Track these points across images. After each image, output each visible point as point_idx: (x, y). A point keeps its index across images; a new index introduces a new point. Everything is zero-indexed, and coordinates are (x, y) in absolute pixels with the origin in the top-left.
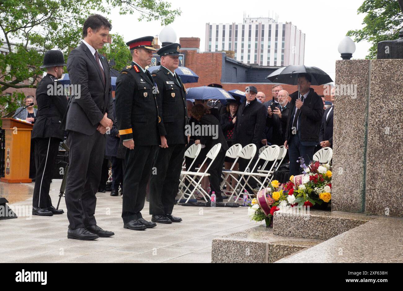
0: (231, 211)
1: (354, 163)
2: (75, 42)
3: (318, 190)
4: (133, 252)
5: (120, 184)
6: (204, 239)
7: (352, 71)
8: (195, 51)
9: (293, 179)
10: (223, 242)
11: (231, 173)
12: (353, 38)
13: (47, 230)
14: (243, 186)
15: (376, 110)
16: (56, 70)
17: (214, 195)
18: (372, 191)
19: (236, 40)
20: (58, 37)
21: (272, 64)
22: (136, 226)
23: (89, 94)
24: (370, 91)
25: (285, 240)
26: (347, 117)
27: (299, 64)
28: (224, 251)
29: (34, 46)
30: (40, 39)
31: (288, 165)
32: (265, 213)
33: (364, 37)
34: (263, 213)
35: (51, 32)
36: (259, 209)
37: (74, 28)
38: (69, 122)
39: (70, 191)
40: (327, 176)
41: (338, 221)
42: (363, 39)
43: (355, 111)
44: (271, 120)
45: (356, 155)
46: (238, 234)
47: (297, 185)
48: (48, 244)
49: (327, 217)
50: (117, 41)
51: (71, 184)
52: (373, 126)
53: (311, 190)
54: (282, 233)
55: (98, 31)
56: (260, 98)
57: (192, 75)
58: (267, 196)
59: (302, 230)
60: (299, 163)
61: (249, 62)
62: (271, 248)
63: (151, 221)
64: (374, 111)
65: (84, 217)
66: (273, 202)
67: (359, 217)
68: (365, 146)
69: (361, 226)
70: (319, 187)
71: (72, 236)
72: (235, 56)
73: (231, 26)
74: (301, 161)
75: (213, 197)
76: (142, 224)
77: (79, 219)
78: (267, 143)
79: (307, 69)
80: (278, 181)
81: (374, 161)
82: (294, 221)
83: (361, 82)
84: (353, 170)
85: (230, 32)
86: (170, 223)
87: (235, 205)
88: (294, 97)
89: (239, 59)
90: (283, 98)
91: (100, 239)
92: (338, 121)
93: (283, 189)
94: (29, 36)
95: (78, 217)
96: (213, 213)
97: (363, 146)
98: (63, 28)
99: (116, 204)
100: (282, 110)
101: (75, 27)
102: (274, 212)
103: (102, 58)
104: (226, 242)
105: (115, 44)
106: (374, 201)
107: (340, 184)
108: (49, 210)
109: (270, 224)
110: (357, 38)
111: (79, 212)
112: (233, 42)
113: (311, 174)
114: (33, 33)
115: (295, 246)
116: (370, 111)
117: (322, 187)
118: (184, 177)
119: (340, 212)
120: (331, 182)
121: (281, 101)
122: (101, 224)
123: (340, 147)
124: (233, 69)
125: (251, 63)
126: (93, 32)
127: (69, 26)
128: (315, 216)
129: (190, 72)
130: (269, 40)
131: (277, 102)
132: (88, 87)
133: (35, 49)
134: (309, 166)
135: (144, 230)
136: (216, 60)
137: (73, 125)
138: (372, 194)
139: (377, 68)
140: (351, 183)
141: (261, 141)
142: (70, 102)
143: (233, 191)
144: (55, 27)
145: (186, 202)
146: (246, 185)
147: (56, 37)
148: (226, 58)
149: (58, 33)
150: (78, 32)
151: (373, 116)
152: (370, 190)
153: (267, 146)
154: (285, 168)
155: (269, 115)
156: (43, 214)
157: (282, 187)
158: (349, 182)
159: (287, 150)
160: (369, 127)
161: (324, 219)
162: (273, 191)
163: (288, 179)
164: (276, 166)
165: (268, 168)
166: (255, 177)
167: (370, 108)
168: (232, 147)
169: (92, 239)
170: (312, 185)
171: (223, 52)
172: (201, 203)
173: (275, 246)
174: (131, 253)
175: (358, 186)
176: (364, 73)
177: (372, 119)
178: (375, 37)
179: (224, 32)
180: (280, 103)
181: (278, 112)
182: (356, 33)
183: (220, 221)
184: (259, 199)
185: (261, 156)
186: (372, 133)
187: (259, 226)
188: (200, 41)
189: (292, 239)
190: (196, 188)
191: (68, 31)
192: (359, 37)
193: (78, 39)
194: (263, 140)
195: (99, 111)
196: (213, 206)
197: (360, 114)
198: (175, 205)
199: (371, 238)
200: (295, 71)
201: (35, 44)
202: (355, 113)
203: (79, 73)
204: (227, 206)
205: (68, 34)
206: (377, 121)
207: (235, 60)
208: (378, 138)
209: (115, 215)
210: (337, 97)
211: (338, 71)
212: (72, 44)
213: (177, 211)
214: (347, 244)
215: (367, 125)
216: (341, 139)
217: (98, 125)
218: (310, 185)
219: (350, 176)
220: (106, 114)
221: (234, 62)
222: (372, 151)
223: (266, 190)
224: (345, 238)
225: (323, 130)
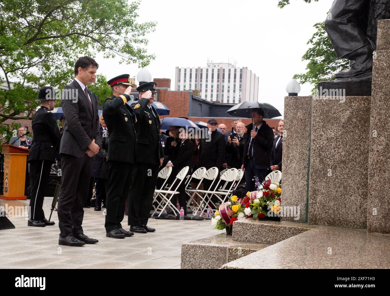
0: (197, 224)
1: (299, 182)
2: (65, 81)
3: (269, 203)
4: (115, 256)
5: (103, 200)
6: (174, 246)
7: (298, 105)
8: (166, 90)
9: (249, 195)
10: (191, 246)
11: (197, 192)
12: (299, 80)
13: (40, 238)
14: (207, 202)
15: (317, 138)
16: (49, 103)
17: (182, 210)
18: (313, 204)
19: (201, 81)
20: (51, 77)
21: (231, 102)
22: (116, 235)
23: (79, 123)
24: (312, 122)
25: (243, 245)
26: (294, 143)
27: (254, 101)
28: (192, 254)
29: (30, 84)
30: (35, 78)
31: (245, 186)
32: (226, 223)
33: (307, 80)
34: (224, 223)
35: (44, 73)
36: (221, 219)
37: (64, 70)
38: (63, 147)
39: (62, 205)
40: (277, 193)
41: (286, 229)
42: (307, 81)
43: (300, 138)
44: (231, 147)
45: (301, 175)
46: (204, 240)
47: (253, 200)
48: (42, 249)
49: (277, 225)
50: (101, 81)
51: (63, 199)
52: (314, 150)
53: (264, 204)
54: (240, 239)
55: (87, 70)
56: (223, 130)
57: (164, 108)
58: (227, 209)
59: (257, 237)
60: (255, 182)
61: (212, 100)
62: (230, 251)
63: (129, 231)
64: (316, 138)
65: (73, 227)
66: (232, 214)
67: (303, 226)
68: (308, 167)
69: (305, 232)
70: (271, 201)
71: (62, 243)
72: (200, 95)
73: (197, 70)
74: (256, 179)
75: (182, 212)
76: (122, 233)
77: (69, 229)
78: (227, 167)
79: (260, 105)
80: (236, 197)
81: (315, 180)
82: (250, 229)
83: (305, 114)
84: (299, 187)
85: (196, 74)
86: (145, 233)
87: (200, 219)
88: (249, 128)
89: (203, 97)
90: (240, 129)
91: (86, 245)
92: (286, 147)
93: (241, 203)
94: (26, 76)
95: (68, 226)
96: (182, 225)
97: (307, 167)
98: (55, 69)
99: (99, 217)
100: (240, 139)
101: (65, 68)
102: (234, 222)
103: (90, 93)
104: (193, 247)
105: (99, 83)
106: (315, 213)
107: (288, 198)
108: (43, 222)
109: (229, 232)
110: (302, 80)
111: (69, 223)
112: (198, 83)
113: (264, 190)
114: (29, 73)
115: (250, 249)
116: (312, 139)
117: (273, 201)
118: (157, 195)
119: (288, 222)
120: (281, 197)
121: (239, 131)
122: (88, 233)
123: (287, 168)
124: (199, 105)
125: (213, 100)
126: (83, 70)
127: (60, 67)
128: (267, 225)
129: (163, 106)
130: (229, 81)
131: (236, 133)
132: (78, 118)
133: (30, 87)
134: (263, 184)
135: (123, 238)
136: (185, 98)
137: (66, 149)
138: (314, 207)
139: (318, 103)
140: (296, 198)
141: (222, 165)
142: (63, 130)
143: (198, 207)
144: (48, 68)
145: (159, 216)
146: (210, 201)
147: (48, 77)
148: (192, 96)
149: (50, 73)
150: (68, 73)
151: (315, 142)
152: (312, 203)
153: (227, 169)
154: (242, 187)
155: (228, 143)
156: (38, 225)
157: (240, 201)
158: (295, 197)
159: (244, 172)
160: (311, 151)
161: (274, 227)
162: (232, 205)
163: (245, 195)
164: (234, 186)
165: (227, 188)
166: (217, 195)
167: (312, 135)
168: (198, 170)
169: (80, 245)
170: (265, 200)
171: (190, 91)
172: (171, 216)
173: (234, 249)
174: (113, 257)
175: (302, 200)
176: (307, 107)
177: (314, 145)
178: (316, 80)
179: (191, 74)
180: (238, 133)
181: (237, 141)
182: (301, 76)
183: (188, 231)
184: (221, 211)
185: (222, 178)
186: (313, 157)
187: (221, 234)
188: (170, 81)
189: (248, 244)
190: (167, 204)
191: (59, 72)
192: (303, 80)
193: (67, 78)
194: (224, 164)
195: (88, 137)
196: (181, 219)
197: (304, 141)
198: (149, 219)
199: (312, 242)
200: (250, 107)
201: (31, 82)
202: (300, 140)
203: (71, 105)
204: (194, 219)
205: (59, 75)
206: (318, 146)
207: (200, 98)
208: (319, 161)
209: (98, 227)
210: (285, 127)
211: (286, 105)
212: (62, 82)
213: (151, 223)
214: (293, 246)
215: (310, 149)
216: (289, 162)
217: (87, 149)
218: (263, 199)
219: (295, 192)
220: (94, 140)
221: (199, 99)
222: (313, 171)
223: (227, 204)
224: (292, 241)
225: (273, 156)
